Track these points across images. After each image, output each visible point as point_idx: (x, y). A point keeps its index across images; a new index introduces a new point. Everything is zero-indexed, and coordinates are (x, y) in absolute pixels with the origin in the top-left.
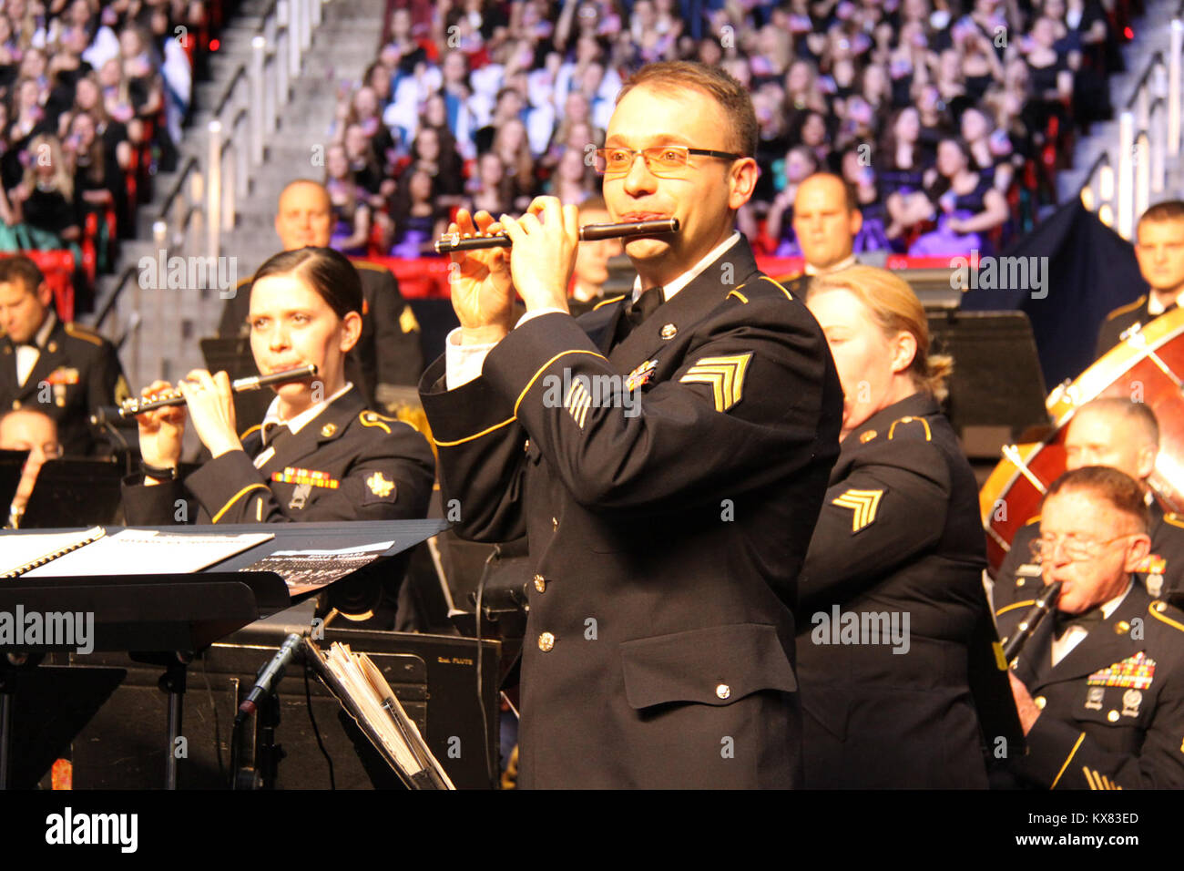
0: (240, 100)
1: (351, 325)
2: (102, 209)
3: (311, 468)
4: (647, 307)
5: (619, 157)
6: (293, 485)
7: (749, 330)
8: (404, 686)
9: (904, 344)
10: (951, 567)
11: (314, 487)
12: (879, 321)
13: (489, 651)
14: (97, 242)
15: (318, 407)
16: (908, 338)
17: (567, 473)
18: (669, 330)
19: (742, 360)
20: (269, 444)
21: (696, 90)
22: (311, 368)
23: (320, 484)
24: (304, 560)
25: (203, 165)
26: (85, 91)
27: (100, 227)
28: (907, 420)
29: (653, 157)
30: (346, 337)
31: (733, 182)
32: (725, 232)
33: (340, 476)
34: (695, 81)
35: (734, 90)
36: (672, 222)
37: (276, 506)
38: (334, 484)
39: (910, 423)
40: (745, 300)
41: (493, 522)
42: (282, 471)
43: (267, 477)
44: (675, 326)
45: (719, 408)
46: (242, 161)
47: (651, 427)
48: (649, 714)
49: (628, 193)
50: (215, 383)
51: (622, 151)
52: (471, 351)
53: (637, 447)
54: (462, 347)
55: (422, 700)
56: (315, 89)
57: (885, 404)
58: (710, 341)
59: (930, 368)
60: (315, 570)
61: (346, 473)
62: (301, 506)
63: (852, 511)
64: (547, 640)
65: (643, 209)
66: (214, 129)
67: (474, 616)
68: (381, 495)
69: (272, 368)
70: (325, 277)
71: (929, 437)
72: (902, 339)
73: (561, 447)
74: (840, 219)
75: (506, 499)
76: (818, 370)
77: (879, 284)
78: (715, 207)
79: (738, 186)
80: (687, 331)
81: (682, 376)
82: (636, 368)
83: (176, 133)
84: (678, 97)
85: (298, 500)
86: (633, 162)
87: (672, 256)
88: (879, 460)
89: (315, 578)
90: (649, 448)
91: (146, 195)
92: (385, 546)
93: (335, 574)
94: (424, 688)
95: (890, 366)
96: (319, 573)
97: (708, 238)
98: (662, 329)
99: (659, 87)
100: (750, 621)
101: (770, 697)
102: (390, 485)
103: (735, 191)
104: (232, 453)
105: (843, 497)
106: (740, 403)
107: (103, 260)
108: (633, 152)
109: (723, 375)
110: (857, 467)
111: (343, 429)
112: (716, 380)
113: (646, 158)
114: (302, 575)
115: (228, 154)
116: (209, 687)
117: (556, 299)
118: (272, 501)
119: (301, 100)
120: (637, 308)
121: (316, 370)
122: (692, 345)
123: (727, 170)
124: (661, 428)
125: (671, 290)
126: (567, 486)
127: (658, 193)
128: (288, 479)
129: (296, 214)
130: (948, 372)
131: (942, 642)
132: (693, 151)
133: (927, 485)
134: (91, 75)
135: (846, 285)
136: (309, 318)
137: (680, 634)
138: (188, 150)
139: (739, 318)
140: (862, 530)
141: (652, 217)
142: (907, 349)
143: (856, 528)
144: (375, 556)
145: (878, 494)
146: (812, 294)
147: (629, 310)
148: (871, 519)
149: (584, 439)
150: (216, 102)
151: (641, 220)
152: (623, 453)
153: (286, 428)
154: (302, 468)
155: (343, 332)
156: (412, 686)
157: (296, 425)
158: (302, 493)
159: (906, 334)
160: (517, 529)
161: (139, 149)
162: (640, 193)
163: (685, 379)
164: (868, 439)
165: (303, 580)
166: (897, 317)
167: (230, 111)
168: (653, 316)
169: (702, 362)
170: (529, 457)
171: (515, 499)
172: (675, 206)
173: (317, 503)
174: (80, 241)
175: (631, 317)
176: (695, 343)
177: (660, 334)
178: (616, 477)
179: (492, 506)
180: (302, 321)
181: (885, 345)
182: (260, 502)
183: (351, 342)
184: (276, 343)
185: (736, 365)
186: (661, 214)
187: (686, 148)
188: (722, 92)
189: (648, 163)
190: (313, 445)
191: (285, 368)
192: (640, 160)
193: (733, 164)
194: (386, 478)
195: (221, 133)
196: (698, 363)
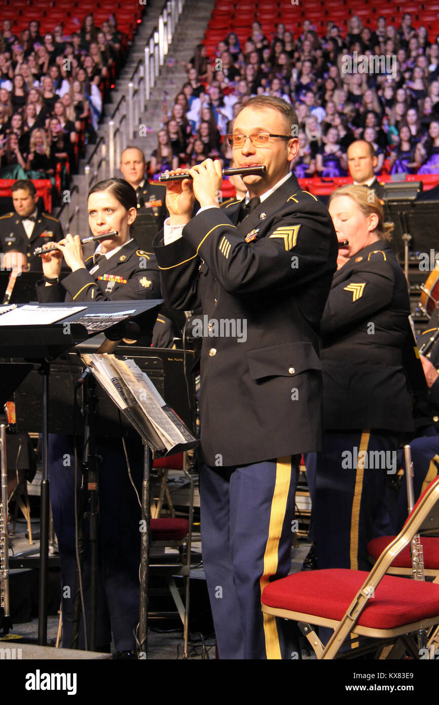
0: (123, 111)
1: (132, 213)
2: (63, 161)
3: (115, 274)
4: (253, 206)
5: (239, 139)
6: (107, 282)
7: (299, 215)
8: (154, 370)
9: (373, 219)
10: (395, 316)
11: (116, 283)
12: (361, 209)
13: (189, 355)
14: (61, 174)
15: (118, 249)
16: (375, 216)
17: (221, 279)
18: (263, 215)
19: (296, 228)
20: (97, 264)
21: (271, 108)
22: (115, 232)
23: (119, 281)
24: (98, 318)
25: (106, 140)
26: (58, 107)
27: (63, 169)
28: (376, 252)
29: (254, 139)
30: (130, 218)
31: (289, 149)
32: (286, 172)
33: (128, 278)
34: (272, 104)
35: (289, 108)
36: (263, 167)
37: (100, 292)
38: (125, 282)
39: (377, 253)
40: (297, 202)
41: (185, 302)
42: (103, 276)
43: (96, 278)
44: (266, 213)
45: (287, 249)
46: (124, 138)
47: (257, 258)
48: (261, 381)
49: (243, 154)
50: (74, 240)
51: (240, 136)
52: (175, 228)
53: (252, 267)
54: (170, 226)
55: (162, 376)
56: (156, 106)
57: (366, 245)
58: (282, 220)
59: (384, 228)
60: (102, 322)
61: (130, 277)
62: (111, 291)
63: (352, 292)
64: (213, 351)
65: (250, 161)
66: (111, 124)
67: (182, 340)
68: (146, 287)
69: (98, 233)
70: (120, 192)
71: (385, 259)
72: (372, 217)
73: (218, 267)
74: (368, 160)
75: (191, 292)
76: (329, 231)
77: (361, 193)
78: (281, 160)
79: (291, 151)
80: (272, 215)
81: (270, 235)
82: (250, 232)
83: (96, 127)
84: (264, 112)
85: (109, 288)
86: (245, 141)
87: (264, 182)
88: (364, 270)
89: (101, 326)
90: (257, 266)
91: (82, 154)
92: (132, 312)
93: (109, 324)
94: (162, 371)
95: (367, 228)
96: (103, 324)
97: (279, 174)
98: (260, 215)
99: (257, 107)
100: (302, 340)
101: (312, 373)
102: (150, 282)
103: (290, 153)
104: (81, 269)
105: (348, 286)
106: (296, 246)
107: (64, 183)
108: (245, 136)
109: (288, 234)
110: (355, 273)
111: (129, 257)
112: (285, 237)
113: (251, 139)
114: (95, 325)
115: (118, 135)
116: (70, 371)
117: (214, 201)
118: (98, 290)
119: (150, 110)
120: (248, 206)
121: (117, 233)
122: (274, 222)
123: (287, 144)
124: (262, 259)
125: (263, 198)
126: (221, 284)
127: (256, 154)
128: (105, 279)
129: (128, 163)
130: (392, 229)
131: (390, 347)
132: (271, 136)
133: (383, 280)
134: (60, 101)
135: (347, 194)
136: (113, 210)
137: (272, 347)
138: (101, 134)
139: (294, 210)
140: (357, 301)
141: (254, 165)
142: (375, 221)
143: (354, 300)
144: (127, 316)
145: (363, 285)
146: (332, 199)
147: (245, 207)
148: (361, 296)
149: (229, 263)
150: (112, 112)
151: (249, 166)
152: (246, 269)
153: (104, 256)
154: (111, 274)
155: (129, 216)
156: (157, 370)
157: (109, 256)
158: (111, 285)
159: (374, 214)
160: (197, 303)
161: (80, 133)
162: (249, 154)
163: (272, 236)
164: (359, 261)
165: (95, 327)
166: (370, 207)
167: (118, 116)
168: (256, 209)
169: (279, 229)
170: (202, 273)
171: (194, 292)
172: (264, 160)
173: (118, 290)
174: (54, 175)
175: (246, 210)
176: (276, 221)
177: (259, 217)
178: (243, 279)
179: (185, 295)
180: (111, 212)
181: (365, 219)
182: (93, 290)
183: (132, 220)
184: (99, 222)
185: (294, 230)
186: (258, 164)
187: (268, 134)
188: (284, 109)
189: (252, 141)
190: (116, 264)
191: (104, 233)
192: (248, 140)
193: (289, 141)
194: (148, 279)
195: (114, 126)
196: (278, 229)
